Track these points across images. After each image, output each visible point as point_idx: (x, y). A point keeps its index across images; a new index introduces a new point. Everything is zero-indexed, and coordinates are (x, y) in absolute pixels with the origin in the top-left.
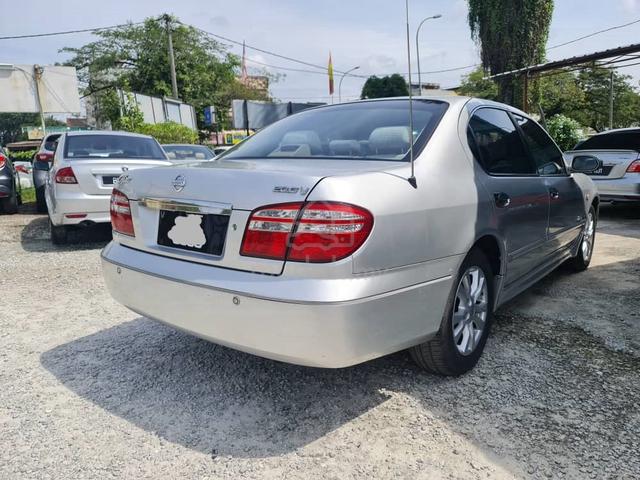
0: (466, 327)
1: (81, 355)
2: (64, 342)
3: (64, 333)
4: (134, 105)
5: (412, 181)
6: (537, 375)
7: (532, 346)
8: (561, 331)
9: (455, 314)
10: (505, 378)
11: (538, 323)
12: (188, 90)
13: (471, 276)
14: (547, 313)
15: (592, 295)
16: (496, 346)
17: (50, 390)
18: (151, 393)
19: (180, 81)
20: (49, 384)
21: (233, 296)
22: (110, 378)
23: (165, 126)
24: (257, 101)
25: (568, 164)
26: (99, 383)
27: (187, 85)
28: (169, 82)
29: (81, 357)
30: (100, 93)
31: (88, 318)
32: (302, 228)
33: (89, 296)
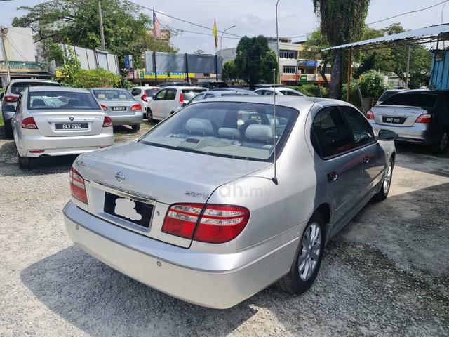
0: (307, 264)
1: (48, 273)
2: (35, 261)
3: (36, 252)
4: (74, 56)
5: (275, 181)
6: (351, 293)
7: (348, 267)
8: (368, 254)
9: (300, 257)
10: (331, 295)
11: (353, 247)
12: (112, 39)
13: (311, 228)
14: (359, 238)
15: (388, 222)
16: (326, 267)
17: (30, 304)
18: (98, 308)
19: (106, 33)
20: (28, 299)
21: (157, 260)
22: (69, 294)
23: (96, 71)
24: (163, 53)
25: (376, 134)
26: (63, 298)
27: (111, 36)
28: (98, 33)
29: (48, 275)
30: (48, 40)
31: (51, 239)
32: (203, 220)
33: (50, 218)
